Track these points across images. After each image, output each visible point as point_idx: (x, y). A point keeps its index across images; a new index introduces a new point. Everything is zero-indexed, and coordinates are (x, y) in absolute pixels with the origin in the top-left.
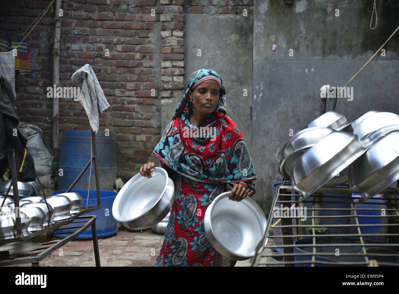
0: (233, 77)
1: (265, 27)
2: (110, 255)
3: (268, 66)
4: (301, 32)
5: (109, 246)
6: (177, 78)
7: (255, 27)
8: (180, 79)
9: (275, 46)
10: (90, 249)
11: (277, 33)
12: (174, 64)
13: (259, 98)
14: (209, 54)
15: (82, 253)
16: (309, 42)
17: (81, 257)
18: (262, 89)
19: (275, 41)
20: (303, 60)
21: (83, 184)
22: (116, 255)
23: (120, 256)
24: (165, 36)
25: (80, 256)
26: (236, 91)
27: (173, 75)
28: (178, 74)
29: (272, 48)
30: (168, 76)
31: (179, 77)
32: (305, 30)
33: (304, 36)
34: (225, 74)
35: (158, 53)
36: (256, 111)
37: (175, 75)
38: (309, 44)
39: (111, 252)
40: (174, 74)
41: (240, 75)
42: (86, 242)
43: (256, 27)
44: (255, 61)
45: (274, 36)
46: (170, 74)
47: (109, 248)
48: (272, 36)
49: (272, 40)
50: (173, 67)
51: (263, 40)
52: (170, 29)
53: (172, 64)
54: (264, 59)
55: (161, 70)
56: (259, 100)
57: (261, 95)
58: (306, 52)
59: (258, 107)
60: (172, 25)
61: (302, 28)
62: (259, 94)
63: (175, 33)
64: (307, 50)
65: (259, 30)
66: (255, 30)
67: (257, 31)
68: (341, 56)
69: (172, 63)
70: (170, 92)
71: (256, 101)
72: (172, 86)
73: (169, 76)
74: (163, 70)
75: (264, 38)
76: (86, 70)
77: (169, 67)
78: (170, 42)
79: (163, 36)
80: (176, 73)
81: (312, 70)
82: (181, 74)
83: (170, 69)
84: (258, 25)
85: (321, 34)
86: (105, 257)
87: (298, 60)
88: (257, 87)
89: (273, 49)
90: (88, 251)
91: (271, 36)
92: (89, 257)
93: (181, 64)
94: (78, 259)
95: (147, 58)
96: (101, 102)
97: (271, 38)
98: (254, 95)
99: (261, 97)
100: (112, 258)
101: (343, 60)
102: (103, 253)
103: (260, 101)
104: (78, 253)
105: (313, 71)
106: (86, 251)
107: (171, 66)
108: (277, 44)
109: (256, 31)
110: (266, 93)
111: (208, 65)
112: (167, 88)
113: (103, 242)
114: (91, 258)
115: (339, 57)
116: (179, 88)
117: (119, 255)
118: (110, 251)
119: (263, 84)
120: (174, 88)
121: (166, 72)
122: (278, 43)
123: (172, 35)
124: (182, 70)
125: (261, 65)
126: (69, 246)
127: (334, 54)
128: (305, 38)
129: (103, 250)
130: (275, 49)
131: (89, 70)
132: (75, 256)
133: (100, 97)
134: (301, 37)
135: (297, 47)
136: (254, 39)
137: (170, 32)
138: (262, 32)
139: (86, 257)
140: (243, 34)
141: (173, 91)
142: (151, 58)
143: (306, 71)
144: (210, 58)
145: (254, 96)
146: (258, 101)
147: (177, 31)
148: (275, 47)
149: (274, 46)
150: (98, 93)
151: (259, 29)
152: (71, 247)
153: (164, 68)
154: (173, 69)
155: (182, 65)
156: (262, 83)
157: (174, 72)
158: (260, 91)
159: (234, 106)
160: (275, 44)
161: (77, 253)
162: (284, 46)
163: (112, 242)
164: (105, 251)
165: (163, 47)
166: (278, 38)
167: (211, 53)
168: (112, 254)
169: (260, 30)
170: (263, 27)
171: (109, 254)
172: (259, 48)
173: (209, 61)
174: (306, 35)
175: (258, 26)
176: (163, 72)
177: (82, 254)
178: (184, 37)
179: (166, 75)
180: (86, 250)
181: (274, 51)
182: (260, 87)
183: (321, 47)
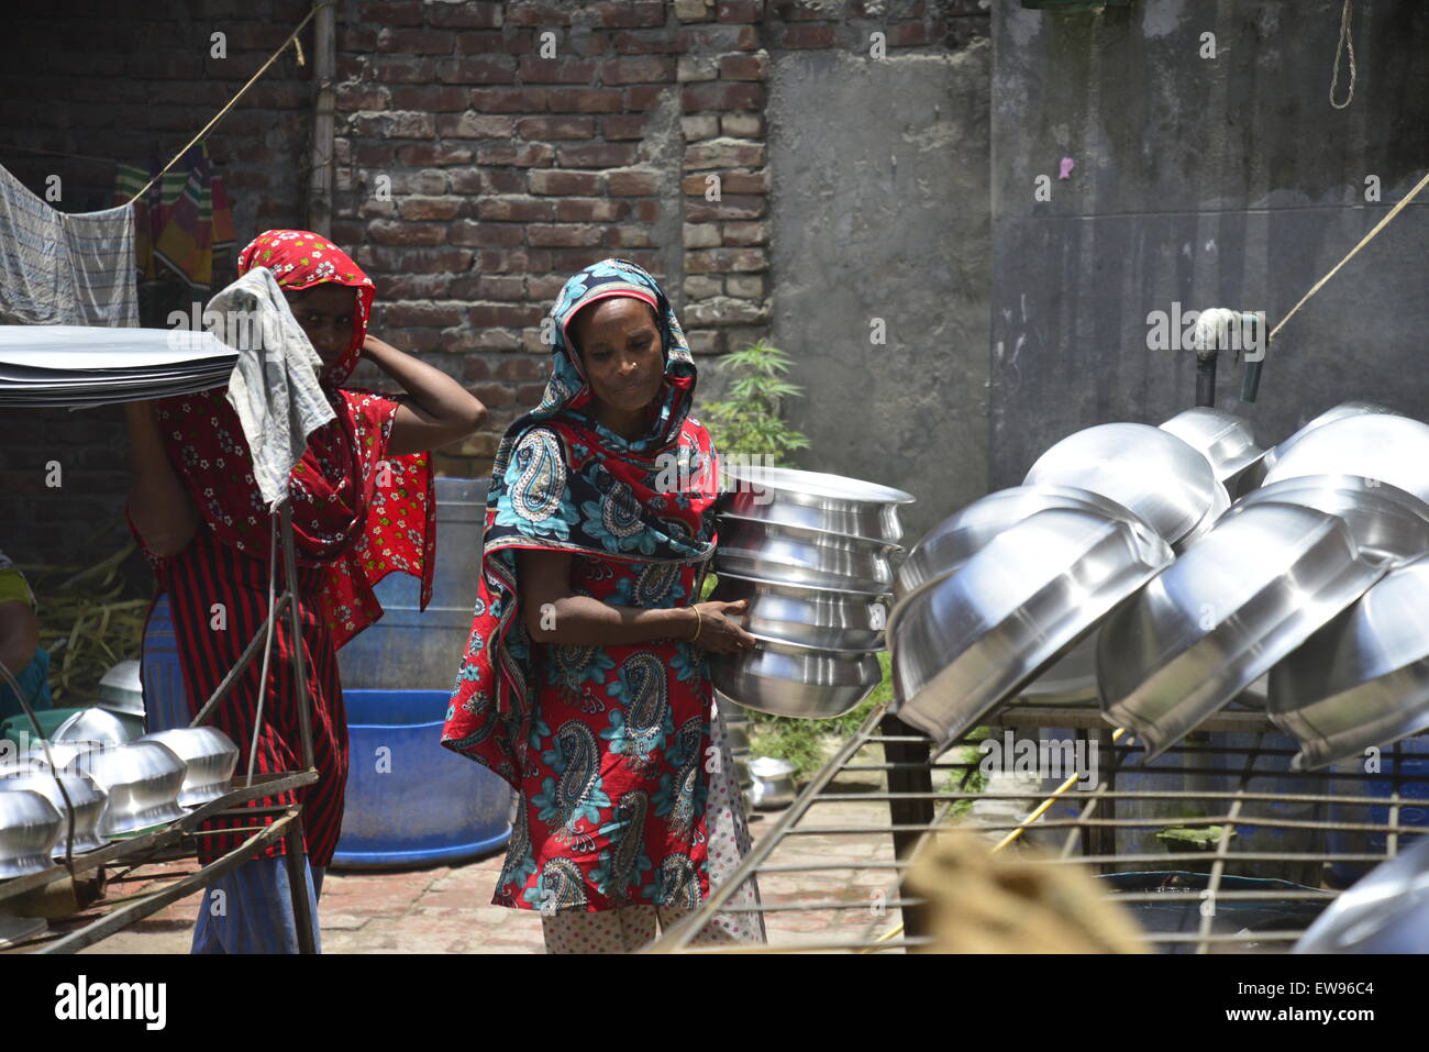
0: (944, 276)
1: (1033, 93)
2: (463, 927)
3: (1047, 235)
4: (1164, 111)
5: (469, 893)
6: (740, 283)
7: (995, 94)
8: (749, 288)
9: (1069, 164)
10: (397, 905)
11: (1075, 115)
12: (728, 233)
13: (1016, 353)
14: (854, 194)
15: (364, 919)
16: (1193, 145)
17: (362, 933)
18: (1025, 318)
19: (1070, 144)
20: (1175, 212)
21: (409, 667)
22: (486, 926)
23: (499, 931)
24: (697, 135)
25: (358, 929)
26: (953, 325)
27: (726, 274)
28: (744, 268)
29: (1058, 171)
30: (710, 278)
31: (748, 281)
32: (1178, 101)
33: (1175, 122)
34: (913, 266)
35: (673, 197)
36: (1005, 399)
37: (733, 274)
38: (1194, 151)
39: (468, 916)
40: (728, 270)
41: (968, 268)
42: (392, 877)
43: (1000, 95)
44: (998, 220)
45: (1063, 126)
46: (714, 270)
47: (466, 900)
48: (1057, 127)
49: (1059, 142)
50: (727, 243)
51: (1026, 141)
52: (712, 109)
53: (722, 235)
54: (1032, 210)
55: (682, 256)
56: (1013, 360)
57: (1021, 341)
58: (1182, 180)
59: (1011, 386)
60: (718, 95)
61: (1167, 94)
62: (1017, 338)
63: (729, 122)
64: (1187, 173)
65: (1008, 106)
66: (997, 108)
67: (1002, 109)
68: (1314, 193)
69: (721, 230)
70: (718, 335)
71: (1003, 363)
72: (724, 314)
73: (712, 276)
74: (689, 255)
75: (1029, 135)
76: (255, 288)
77: (712, 244)
78: (714, 155)
79: (690, 134)
80: (736, 267)
81: (1208, 247)
82: (753, 269)
83: (714, 254)
84: (1008, 89)
85: (1237, 115)
86: (443, 935)
87: (1156, 212)
88: (1008, 314)
89: (1064, 173)
90: (390, 912)
91: (1053, 128)
92: (386, 936)
93: (758, 232)
94: (348, 943)
95: (636, 213)
96: (303, 399)
97: (1055, 134)
98: (998, 340)
99: (1023, 346)
100: (465, 940)
101: (1324, 206)
102: (440, 920)
103: (1017, 362)
104: (352, 918)
105: (1212, 249)
106: (382, 912)
107: (717, 240)
108: (1077, 154)
109: (1000, 110)
110: (1039, 335)
111: (853, 232)
112: (708, 319)
113: (451, 878)
114: (393, 936)
115: (1307, 198)
116: (748, 320)
117: (497, 926)
118: (469, 910)
119: (1027, 303)
120: (729, 318)
121: (704, 266)
122: (1080, 150)
123: (721, 132)
124: (758, 253)
125: (1019, 233)
126: (330, 894)
127: (1288, 186)
128: (1180, 129)
129: (444, 909)
130: (1070, 173)
131: (264, 288)
132: (338, 932)
133: (301, 381)
134: (1164, 128)
135: (1150, 162)
136: (993, 137)
137: (712, 119)
138: (1022, 114)
139: (375, 936)
140: (976, 117)
141: (727, 330)
142: (649, 216)
143: (1187, 249)
144: (860, 210)
145: (996, 347)
146: (1012, 365)
147: (738, 116)
148: (1072, 166)
149: (1067, 164)
150: (296, 369)
151: (1012, 102)
152: (336, 894)
153: (693, 249)
154: (726, 250)
155: (759, 238)
156: (1023, 296)
157: (728, 264)
158: (1016, 328)
159: (946, 380)
160: (1071, 155)
161: (349, 921)
162: (1104, 162)
163: (483, 879)
164: (448, 913)
165: (690, 172)
166: (1079, 133)
167: (861, 190)
168: (473, 922)
169: (1014, 108)
170: (1024, 96)
171: (462, 923)
172: (1011, 170)
173: (855, 218)
174: (1183, 121)
175: (1008, 94)
176: (690, 264)
177: (365, 923)
178: (760, 136)
179: (702, 274)
180: (382, 908)
181: (1064, 179)
182: (1017, 314)
183: (1240, 162)
